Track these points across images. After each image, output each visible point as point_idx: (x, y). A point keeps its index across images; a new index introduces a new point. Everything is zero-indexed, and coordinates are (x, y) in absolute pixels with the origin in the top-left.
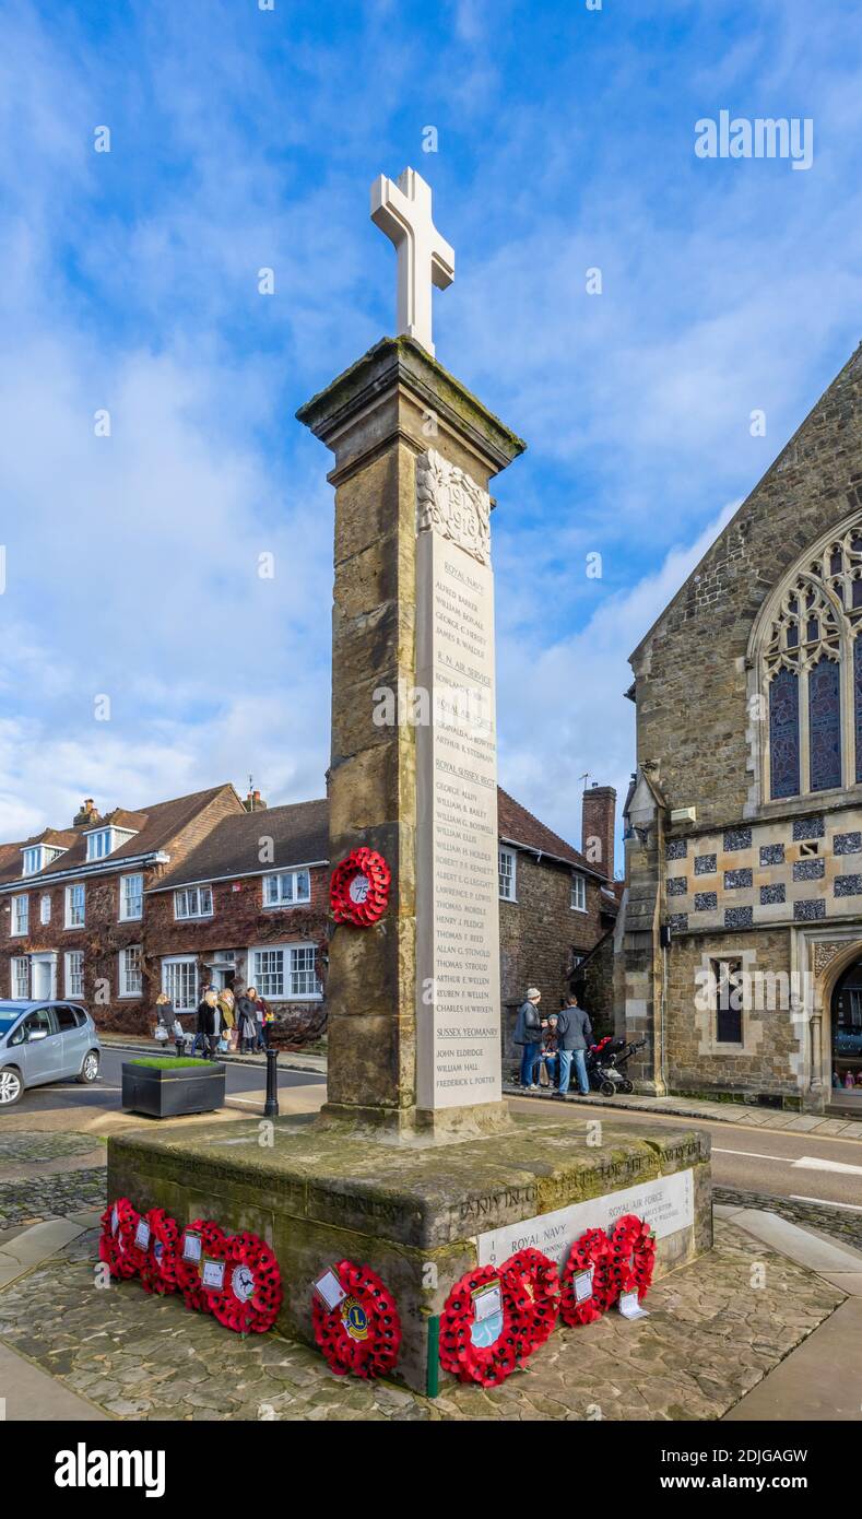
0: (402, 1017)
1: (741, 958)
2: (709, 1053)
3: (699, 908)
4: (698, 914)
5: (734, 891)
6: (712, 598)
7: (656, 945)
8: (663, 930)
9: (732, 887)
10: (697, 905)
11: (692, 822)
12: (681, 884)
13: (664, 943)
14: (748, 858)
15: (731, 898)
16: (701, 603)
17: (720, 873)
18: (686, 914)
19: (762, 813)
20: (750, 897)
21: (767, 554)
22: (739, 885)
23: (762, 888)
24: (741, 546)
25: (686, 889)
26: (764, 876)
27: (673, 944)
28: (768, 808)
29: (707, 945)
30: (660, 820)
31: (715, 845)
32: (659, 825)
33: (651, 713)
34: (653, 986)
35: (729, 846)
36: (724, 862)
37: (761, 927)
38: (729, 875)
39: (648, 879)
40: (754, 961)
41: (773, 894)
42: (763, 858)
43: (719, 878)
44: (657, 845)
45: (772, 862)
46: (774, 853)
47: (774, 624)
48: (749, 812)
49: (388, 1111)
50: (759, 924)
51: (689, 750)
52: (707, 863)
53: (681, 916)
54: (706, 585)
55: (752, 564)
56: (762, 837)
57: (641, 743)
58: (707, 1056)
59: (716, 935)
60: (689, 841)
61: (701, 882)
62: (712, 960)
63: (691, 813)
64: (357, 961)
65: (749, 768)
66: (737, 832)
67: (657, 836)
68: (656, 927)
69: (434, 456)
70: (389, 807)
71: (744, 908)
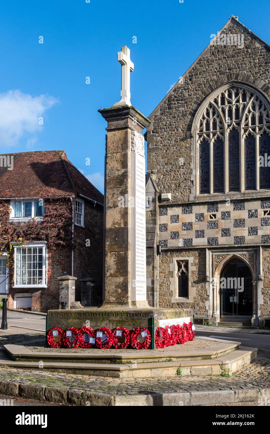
0: (128, 277)
1: (188, 260)
2: (175, 302)
3: (172, 238)
4: (171, 241)
5: (185, 231)
6: (178, 103)
7: (155, 254)
8: (158, 247)
9: (185, 230)
10: (171, 237)
11: (170, 200)
12: (165, 227)
13: (158, 253)
14: (190, 218)
15: (185, 235)
16: (175, 104)
17: (180, 224)
18: (167, 240)
19: (196, 199)
20: (191, 234)
21: (198, 90)
22: (188, 229)
23: (196, 231)
24: (189, 84)
25: (167, 229)
26: (197, 226)
27: (161, 253)
28: (198, 197)
29: (175, 254)
30: (157, 198)
31: (178, 211)
32: (157, 199)
33: (153, 148)
34: (154, 272)
35: (184, 212)
36: (182, 218)
37: (196, 247)
38: (184, 224)
39: (152, 223)
40: (193, 262)
41: (200, 234)
42: (196, 218)
43: (180, 225)
44: (156, 209)
45: (200, 220)
46: (200, 217)
47: (201, 120)
48: (192, 199)
49: (126, 301)
50: (195, 246)
51: (169, 167)
52: (175, 219)
53: (165, 241)
54: (175, 97)
55: (193, 93)
56: (197, 209)
57: (149, 161)
58: (174, 303)
59: (179, 250)
60: (168, 209)
61: (173, 227)
62: (177, 261)
63: (170, 196)
64: (115, 262)
65: (192, 179)
66: (187, 206)
67: (156, 204)
68: (155, 246)
69: (136, 133)
70: (125, 223)
71: (189, 239)
